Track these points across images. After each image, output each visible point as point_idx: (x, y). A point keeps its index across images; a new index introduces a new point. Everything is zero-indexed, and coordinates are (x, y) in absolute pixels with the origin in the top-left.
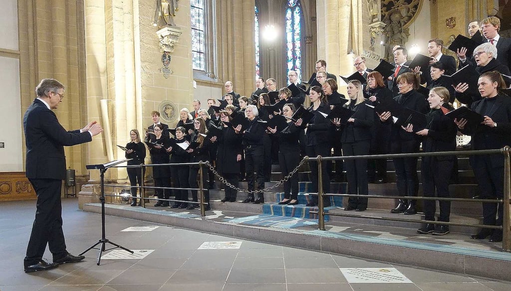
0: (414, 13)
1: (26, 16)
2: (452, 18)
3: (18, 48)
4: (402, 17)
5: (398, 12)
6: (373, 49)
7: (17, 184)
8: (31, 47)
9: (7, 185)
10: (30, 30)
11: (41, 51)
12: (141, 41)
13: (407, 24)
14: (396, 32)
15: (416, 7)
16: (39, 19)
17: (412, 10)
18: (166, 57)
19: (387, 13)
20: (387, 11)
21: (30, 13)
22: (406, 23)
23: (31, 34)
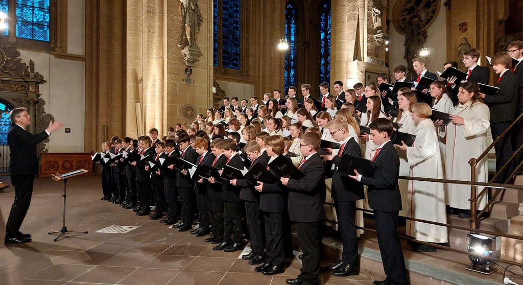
0: (432, 17)
1: (91, 28)
2: (464, 23)
3: (84, 53)
4: (421, 21)
5: (418, 16)
6: (377, 56)
7: (77, 163)
8: (95, 53)
9: (69, 164)
10: (95, 39)
11: (102, 56)
12: (168, 58)
13: (426, 26)
14: (415, 34)
15: (434, 11)
16: (101, 31)
17: (430, 14)
18: (189, 70)
19: (408, 17)
20: (408, 14)
21: (95, 26)
22: (424, 26)
23: (95, 43)
